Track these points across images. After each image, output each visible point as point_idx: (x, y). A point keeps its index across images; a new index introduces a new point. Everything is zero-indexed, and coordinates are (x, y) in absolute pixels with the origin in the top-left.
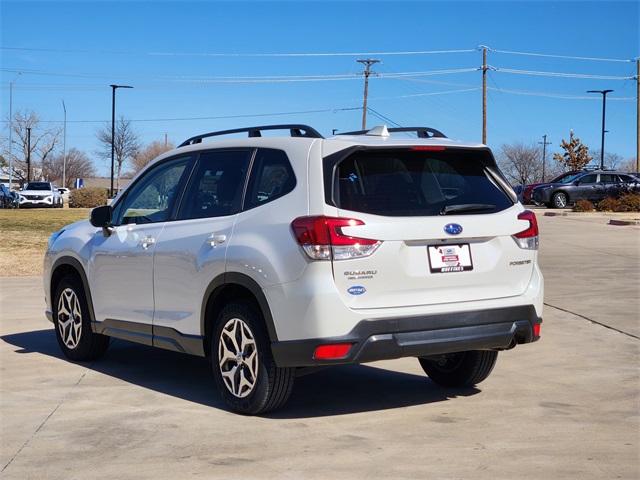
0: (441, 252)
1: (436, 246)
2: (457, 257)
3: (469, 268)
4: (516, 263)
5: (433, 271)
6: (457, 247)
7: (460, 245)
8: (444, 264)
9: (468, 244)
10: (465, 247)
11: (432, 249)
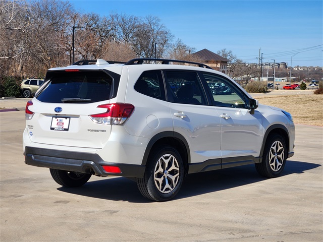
0: (57, 120)
1: (56, 118)
2: (63, 123)
3: (67, 130)
4: (92, 131)
5: (52, 129)
6: (65, 119)
7: (66, 118)
8: (57, 126)
9: (70, 118)
10: (68, 119)
11: (54, 118)
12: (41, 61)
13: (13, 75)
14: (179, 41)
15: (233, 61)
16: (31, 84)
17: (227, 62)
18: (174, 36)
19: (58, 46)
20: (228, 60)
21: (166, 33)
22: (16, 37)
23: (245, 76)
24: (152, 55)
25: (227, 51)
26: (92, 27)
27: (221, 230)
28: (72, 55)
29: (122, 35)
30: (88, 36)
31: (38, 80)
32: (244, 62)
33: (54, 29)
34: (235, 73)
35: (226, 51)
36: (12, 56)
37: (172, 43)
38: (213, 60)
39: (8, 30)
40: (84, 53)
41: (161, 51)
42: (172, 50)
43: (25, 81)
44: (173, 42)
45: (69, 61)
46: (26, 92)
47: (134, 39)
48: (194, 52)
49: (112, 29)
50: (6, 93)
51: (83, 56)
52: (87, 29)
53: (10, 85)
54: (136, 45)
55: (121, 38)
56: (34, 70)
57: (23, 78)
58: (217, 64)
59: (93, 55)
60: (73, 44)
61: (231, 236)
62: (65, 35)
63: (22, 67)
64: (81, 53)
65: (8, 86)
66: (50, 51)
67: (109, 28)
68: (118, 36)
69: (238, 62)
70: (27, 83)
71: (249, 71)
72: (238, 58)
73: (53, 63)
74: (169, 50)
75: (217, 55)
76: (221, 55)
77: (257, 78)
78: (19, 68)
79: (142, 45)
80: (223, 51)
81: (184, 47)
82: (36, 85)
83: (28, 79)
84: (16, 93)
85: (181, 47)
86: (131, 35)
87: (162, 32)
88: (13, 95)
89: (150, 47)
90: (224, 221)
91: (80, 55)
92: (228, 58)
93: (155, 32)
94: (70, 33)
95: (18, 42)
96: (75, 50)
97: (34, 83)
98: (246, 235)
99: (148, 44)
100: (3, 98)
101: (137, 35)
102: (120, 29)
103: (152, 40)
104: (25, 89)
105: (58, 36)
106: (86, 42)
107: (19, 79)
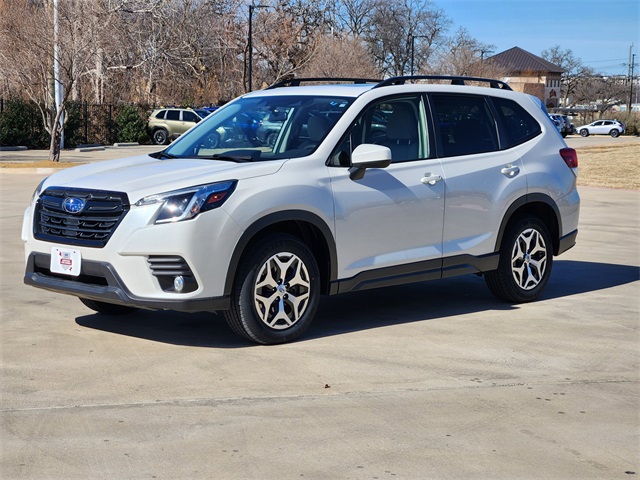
12: (188, 74)
13: (136, 100)
14: (463, 32)
15: (574, 71)
16: (168, 118)
17: (560, 73)
18: (451, 22)
19: (222, 44)
20: (564, 70)
21: (436, 17)
22: (142, 27)
23: (599, 102)
24: (407, 60)
25: (563, 50)
26: (288, 6)
27: (459, 373)
28: (248, 62)
29: (348, 20)
30: (279, 24)
31: (182, 110)
32: (596, 72)
33: (214, 11)
34: (579, 95)
35: (559, 51)
36: (134, 64)
37: (448, 35)
38: (529, 69)
39: (126, 13)
40: (273, 58)
41: (426, 52)
42: (448, 49)
43: (157, 112)
44: (450, 34)
45: (243, 72)
46: (159, 134)
47: (372, 28)
48: (493, 54)
49: (328, 9)
50: (121, 135)
51: (270, 63)
52: (278, 10)
53: (128, 121)
54: (373, 41)
55: (346, 26)
56: (176, 92)
57: (155, 107)
58: (539, 76)
59: (290, 60)
60: (250, 39)
61: (476, 383)
62: (236, 21)
63: (154, 86)
64: (266, 57)
65: (126, 123)
66: (207, 55)
67: (322, 8)
68: (339, 23)
69: (586, 73)
70: (160, 116)
71: (608, 91)
72: (584, 65)
73: (212, 77)
74: (440, 51)
75: (542, 60)
76: (549, 59)
77: (625, 106)
78: (149, 88)
79: (386, 41)
80: (555, 52)
81: (472, 43)
82: (178, 119)
83: (162, 109)
84: (141, 135)
85: (466, 44)
86: (365, 20)
87: (429, 15)
88: (135, 139)
89: (403, 44)
90: (469, 361)
91: (265, 62)
92: (563, 64)
93: (413, 14)
94: (246, 18)
95: (145, 37)
96: (254, 51)
97: (173, 116)
98: (499, 382)
99: (398, 39)
100: (116, 144)
101: (378, 21)
102: (344, 10)
103: (407, 31)
104: (157, 128)
105: (222, 25)
106: (277, 35)
107: (146, 108)
